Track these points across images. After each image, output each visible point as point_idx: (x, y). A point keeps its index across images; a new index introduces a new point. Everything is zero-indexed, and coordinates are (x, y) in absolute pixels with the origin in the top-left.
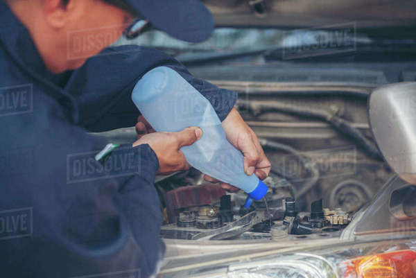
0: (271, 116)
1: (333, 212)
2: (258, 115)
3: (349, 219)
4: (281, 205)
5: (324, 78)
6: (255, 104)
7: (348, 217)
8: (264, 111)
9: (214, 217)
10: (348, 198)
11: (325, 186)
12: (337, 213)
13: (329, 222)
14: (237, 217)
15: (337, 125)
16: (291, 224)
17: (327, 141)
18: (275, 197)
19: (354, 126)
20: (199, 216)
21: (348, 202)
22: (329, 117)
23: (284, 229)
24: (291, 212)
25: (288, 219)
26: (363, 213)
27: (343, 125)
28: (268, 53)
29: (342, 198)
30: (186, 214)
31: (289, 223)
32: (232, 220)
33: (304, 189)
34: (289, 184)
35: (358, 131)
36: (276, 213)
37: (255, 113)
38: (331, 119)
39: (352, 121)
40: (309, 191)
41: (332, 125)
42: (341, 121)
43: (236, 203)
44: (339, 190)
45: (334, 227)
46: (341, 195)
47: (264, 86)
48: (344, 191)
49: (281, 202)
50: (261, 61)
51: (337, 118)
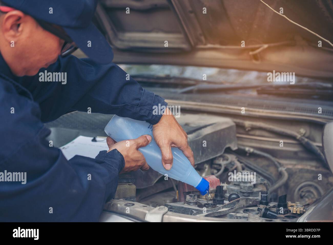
0: (258, 132)
1: (293, 204)
2: (249, 130)
3: (305, 210)
4: (258, 196)
5: (297, 109)
6: (247, 123)
7: (304, 209)
8: (254, 128)
9: (211, 200)
10: (307, 194)
11: (292, 184)
12: (297, 205)
13: (290, 211)
14: (226, 202)
15: (304, 142)
16: (263, 210)
17: (296, 153)
18: (256, 190)
19: (315, 144)
20: (200, 198)
21: (307, 197)
22: (299, 136)
23: (257, 214)
24: (264, 201)
25: (262, 207)
26: (314, 207)
27: (307, 143)
28: (259, 89)
29: (303, 194)
30: (191, 196)
31: (262, 210)
32: (223, 203)
33: (277, 186)
34: (266, 181)
35: (317, 148)
36: (254, 201)
37: (247, 130)
38: (300, 138)
39: (314, 141)
40: (280, 187)
41: (300, 143)
42: (306, 140)
43: (227, 192)
44: (301, 188)
45: (293, 215)
46: (302, 192)
47: (255, 111)
48: (305, 189)
49: (259, 194)
50: (254, 93)
51: (303, 138)
